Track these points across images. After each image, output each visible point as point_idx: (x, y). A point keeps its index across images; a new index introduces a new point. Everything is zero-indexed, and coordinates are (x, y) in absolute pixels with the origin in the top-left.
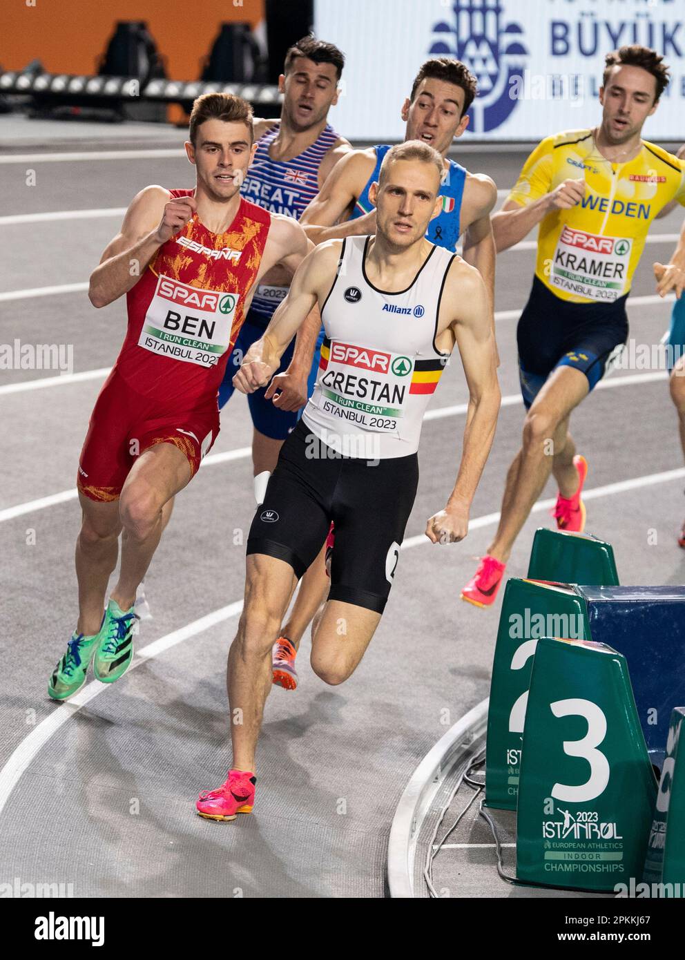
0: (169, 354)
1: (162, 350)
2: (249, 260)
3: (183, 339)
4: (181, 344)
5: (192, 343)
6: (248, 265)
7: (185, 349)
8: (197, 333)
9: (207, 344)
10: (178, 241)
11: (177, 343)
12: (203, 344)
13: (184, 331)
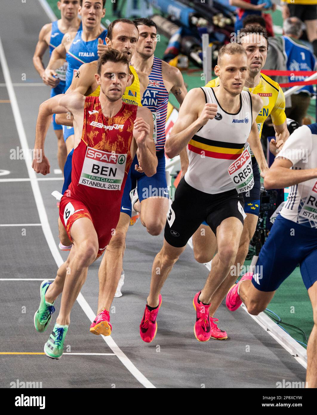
0: (94, 187)
1: (90, 184)
2: (129, 128)
3: (101, 178)
4: (100, 180)
5: (105, 180)
6: (128, 130)
7: (102, 183)
8: (108, 175)
9: (113, 180)
10: (91, 124)
11: (98, 180)
12: (111, 180)
13: (101, 174)
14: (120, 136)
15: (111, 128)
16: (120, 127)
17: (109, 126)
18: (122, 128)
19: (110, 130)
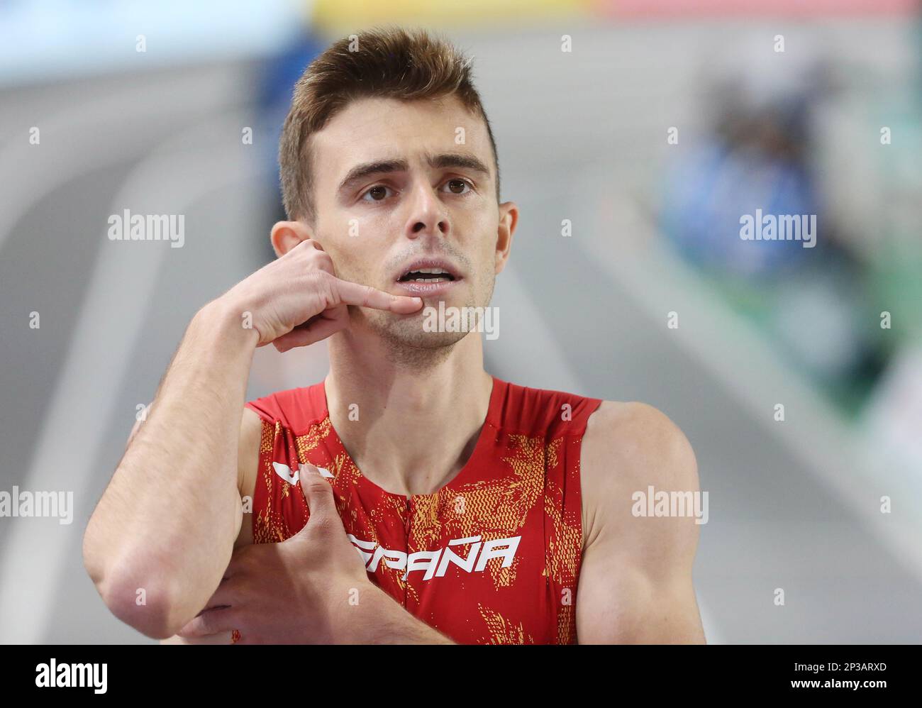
14: (499, 618)
15: (434, 565)
16: (498, 554)
17: (423, 554)
18: (507, 563)
19: (428, 577)
